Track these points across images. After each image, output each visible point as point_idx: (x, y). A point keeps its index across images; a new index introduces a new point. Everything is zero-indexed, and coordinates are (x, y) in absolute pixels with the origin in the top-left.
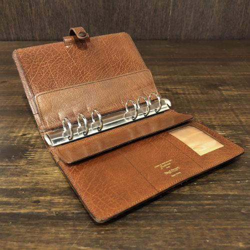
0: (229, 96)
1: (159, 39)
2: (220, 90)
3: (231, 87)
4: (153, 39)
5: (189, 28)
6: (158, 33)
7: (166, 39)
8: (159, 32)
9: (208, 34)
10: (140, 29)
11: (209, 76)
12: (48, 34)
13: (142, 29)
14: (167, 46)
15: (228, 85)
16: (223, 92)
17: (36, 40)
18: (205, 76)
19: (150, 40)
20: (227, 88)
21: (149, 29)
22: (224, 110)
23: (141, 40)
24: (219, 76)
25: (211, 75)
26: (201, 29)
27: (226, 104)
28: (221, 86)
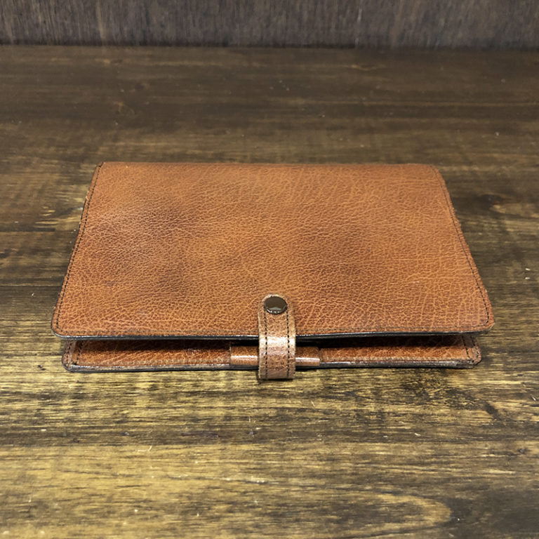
0: (523, 237)
1: (331, 46)
2: (497, 216)
3: (528, 206)
4: (319, 45)
5: (412, 18)
6: (329, 28)
7: (351, 46)
8: (333, 25)
9: (460, 35)
10: (283, 18)
11: (465, 168)
12: (37, 25)
13: (287, 17)
14: (354, 66)
15: (519, 199)
16: (508, 222)
17: (8, 43)
18: (455, 169)
19: (309, 46)
20: (517, 208)
21: (306, 16)
22: (514, 292)
23: (284, 46)
24: (492, 169)
25: (470, 163)
26: (442, 22)
27: (517, 266)
28: (501, 201)
